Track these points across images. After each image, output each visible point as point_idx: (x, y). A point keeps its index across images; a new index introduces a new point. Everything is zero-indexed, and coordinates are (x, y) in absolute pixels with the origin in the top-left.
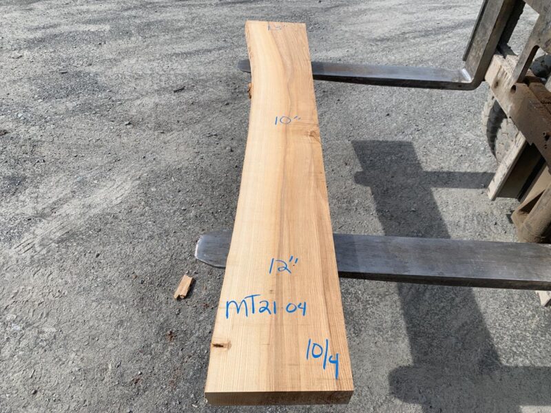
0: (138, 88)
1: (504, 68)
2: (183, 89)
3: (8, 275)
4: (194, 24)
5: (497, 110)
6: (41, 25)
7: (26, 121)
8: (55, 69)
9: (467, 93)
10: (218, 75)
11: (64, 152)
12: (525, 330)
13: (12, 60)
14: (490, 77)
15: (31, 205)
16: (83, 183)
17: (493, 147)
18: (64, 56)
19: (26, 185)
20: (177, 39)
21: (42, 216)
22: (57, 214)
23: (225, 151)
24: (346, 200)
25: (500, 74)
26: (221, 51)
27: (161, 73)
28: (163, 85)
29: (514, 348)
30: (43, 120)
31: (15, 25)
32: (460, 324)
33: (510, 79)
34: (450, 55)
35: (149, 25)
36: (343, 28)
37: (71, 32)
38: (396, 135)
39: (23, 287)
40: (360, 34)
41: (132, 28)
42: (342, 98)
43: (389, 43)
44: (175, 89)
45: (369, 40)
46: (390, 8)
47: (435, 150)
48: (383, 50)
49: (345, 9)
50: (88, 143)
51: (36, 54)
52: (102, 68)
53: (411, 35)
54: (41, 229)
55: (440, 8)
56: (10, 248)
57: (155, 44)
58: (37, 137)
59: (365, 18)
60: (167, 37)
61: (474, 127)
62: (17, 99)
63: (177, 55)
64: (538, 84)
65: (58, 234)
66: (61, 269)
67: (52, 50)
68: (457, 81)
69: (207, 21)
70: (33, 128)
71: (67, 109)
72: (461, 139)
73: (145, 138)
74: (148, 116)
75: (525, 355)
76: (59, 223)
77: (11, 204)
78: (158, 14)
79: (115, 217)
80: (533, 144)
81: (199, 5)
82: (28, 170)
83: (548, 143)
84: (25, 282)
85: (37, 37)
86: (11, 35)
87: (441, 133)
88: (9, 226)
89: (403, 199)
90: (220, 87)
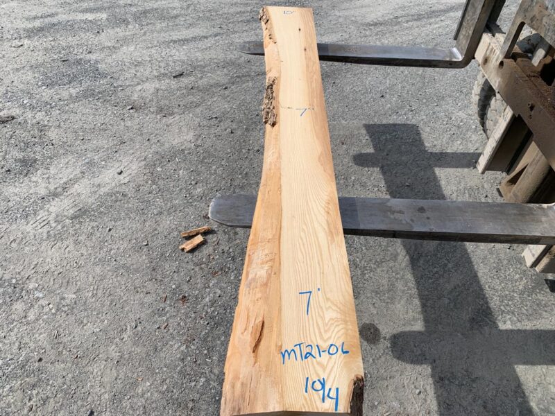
0: (138, 74)
1: (492, 46)
2: (182, 74)
3: (27, 248)
4: (189, 12)
5: (486, 88)
6: (39, 15)
7: (32, 108)
8: (56, 57)
10: (215, 61)
11: (71, 136)
12: (513, 291)
13: (14, 49)
14: (479, 55)
15: (43, 185)
16: (91, 164)
17: (483, 124)
18: (64, 45)
19: (37, 167)
20: (173, 26)
21: (55, 195)
22: (69, 193)
23: (225, 133)
24: (343, 177)
25: (489, 51)
26: (217, 38)
27: (160, 60)
28: (162, 70)
29: (502, 307)
30: (48, 106)
31: (13, 15)
32: (453, 287)
33: (497, 56)
35: (145, 12)
36: (337, 13)
37: (68, 21)
38: (390, 115)
39: (42, 259)
40: (353, 19)
41: (128, 16)
42: (337, 81)
43: (382, 27)
44: (174, 75)
45: (363, 25)
47: (427, 128)
48: (377, 34)
50: (93, 126)
51: (37, 43)
52: (103, 55)
53: (403, 19)
54: (55, 207)
56: (27, 225)
57: (152, 32)
58: (44, 121)
59: (358, 3)
60: (164, 25)
61: (466, 106)
62: (21, 87)
63: (175, 42)
64: (524, 59)
65: (71, 211)
66: (76, 242)
67: (51, 39)
68: (448, 59)
69: (203, 8)
70: (39, 114)
71: (71, 95)
72: (453, 118)
73: (150, 121)
74: (150, 101)
75: (513, 313)
76: (71, 201)
77: (24, 184)
78: (154, 2)
79: (124, 195)
80: (519, 115)
82: (37, 153)
83: (533, 113)
84: (44, 255)
85: (36, 26)
86: (10, 25)
87: (434, 113)
88: (24, 204)
89: (398, 175)
90: (219, 73)
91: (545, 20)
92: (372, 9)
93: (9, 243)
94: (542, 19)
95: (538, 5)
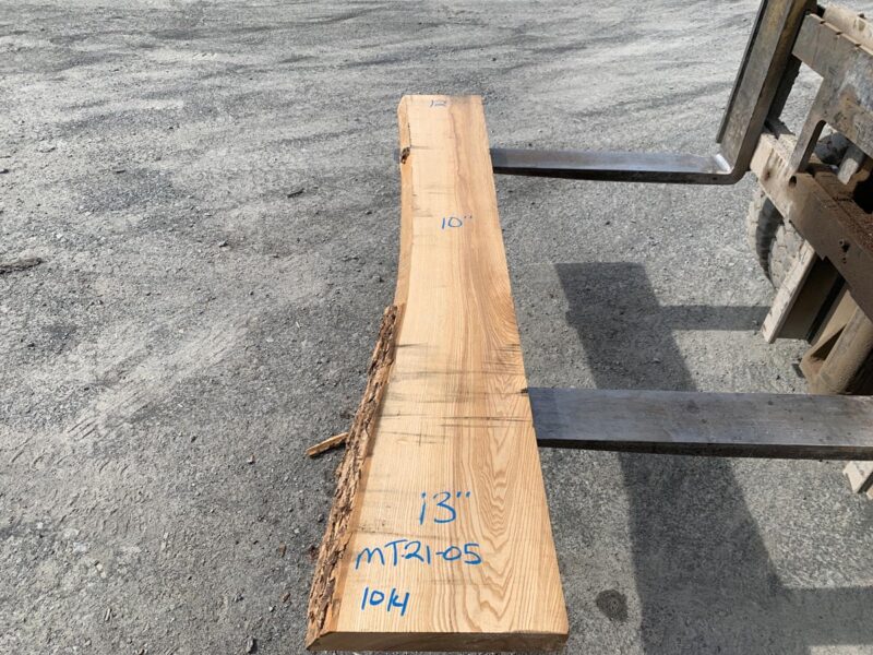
0: (233, 192)
1: (778, 153)
2: (301, 192)
3: (61, 471)
4: (309, 97)
5: (769, 213)
6: (80, 103)
7: (69, 245)
8: (106, 166)
9: (723, 189)
10: (351, 171)
11: (130, 289)
12: (833, 530)
13: (41, 154)
14: (758, 164)
15: (88, 368)
16: (162, 333)
17: (766, 267)
18: (119, 148)
19: (78, 338)
20: (285, 118)
21: (106, 383)
22: (127, 380)
23: (371, 281)
24: (555, 349)
25: (772, 161)
26: (352, 136)
27: (266, 169)
28: (271, 188)
29: (818, 557)
30: (94, 242)
31: (39, 102)
32: (738, 525)
33: (786, 169)
34: (693, 133)
35: (241, 98)
36: (532, 98)
37: (125, 112)
38: (622, 253)
39: (86, 488)
40: (557, 106)
41: (216, 104)
42: (538, 201)
43: (601, 118)
44: (289, 193)
45: (572, 115)
46: (599, 67)
47: (681, 273)
48: (593, 129)
49: (533, 69)
50: (165, 274)
51: (77, 145)
52: (177, 164)
54: (105, 402)
55: (672, 66)
56: (61, 432)
57: (254, 127)
58: (88, 267)
59: (563, 82)
60: (271, 116)
61: (736, 238)
62: (52, 212)
63: (288, 142)
64: (828, 174)
65: (132, 410)
66: (141, 460)
67: (99, 139)
68: (710, 172)
69: (329, 91)
70: (80, 254)
71: (130, 225)
72: (718, 256)
73: (253, 265)
74: (253, 234)
75: (835, 566)
76: (132, 392)
77: (57, 366)
78: (255, 82)
79: (216, 383)
80: (826, 258)
81: (314, 68)
82: (78, 316)
83: (847, 255)
84: (88, 481)
85: (76, 120)
86: (35, 118)
87: (688, 248)
88: (57, 399)
89: (640, 345)
90: (357, 189)
91: (857, 119)
92: (583, 91)
93: (32, 463)
94: (852, 118)
95: (845, 98)
